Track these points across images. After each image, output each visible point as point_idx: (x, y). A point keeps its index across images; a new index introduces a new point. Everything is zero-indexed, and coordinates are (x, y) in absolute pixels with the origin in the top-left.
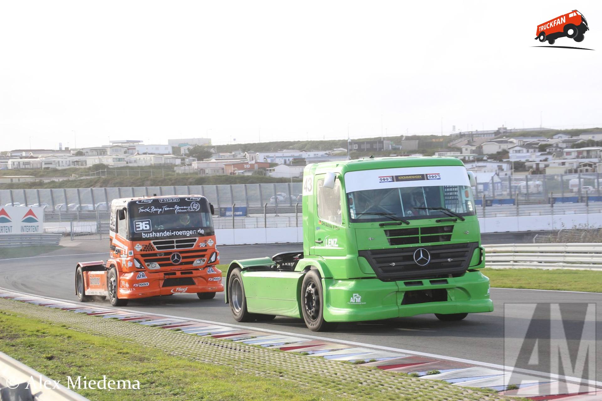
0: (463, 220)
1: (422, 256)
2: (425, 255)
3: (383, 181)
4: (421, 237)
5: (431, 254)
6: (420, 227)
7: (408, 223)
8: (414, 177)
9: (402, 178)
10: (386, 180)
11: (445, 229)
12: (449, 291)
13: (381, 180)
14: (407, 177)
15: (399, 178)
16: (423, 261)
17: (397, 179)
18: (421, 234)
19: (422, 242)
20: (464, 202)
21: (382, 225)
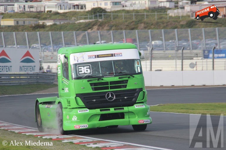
0: (134, 77)
1: (110, 96)
2: (112, 95)
3: (90, 58)
4: (110, 86)
5: (116, 95)
6: (109, 81)
7: (103, 79)
8: (107, 55)
9: (101, 56)
10: (92, 58)
11: (124, 82)
12: (125, 114)
13: (89, 57)
14: (104, 56)
15: (99, 56)
16: (111, 99)
17: (98, 56)
18: (110, 84)
19: (110, 89)
20: (136, 67)
21: (88, 81)
